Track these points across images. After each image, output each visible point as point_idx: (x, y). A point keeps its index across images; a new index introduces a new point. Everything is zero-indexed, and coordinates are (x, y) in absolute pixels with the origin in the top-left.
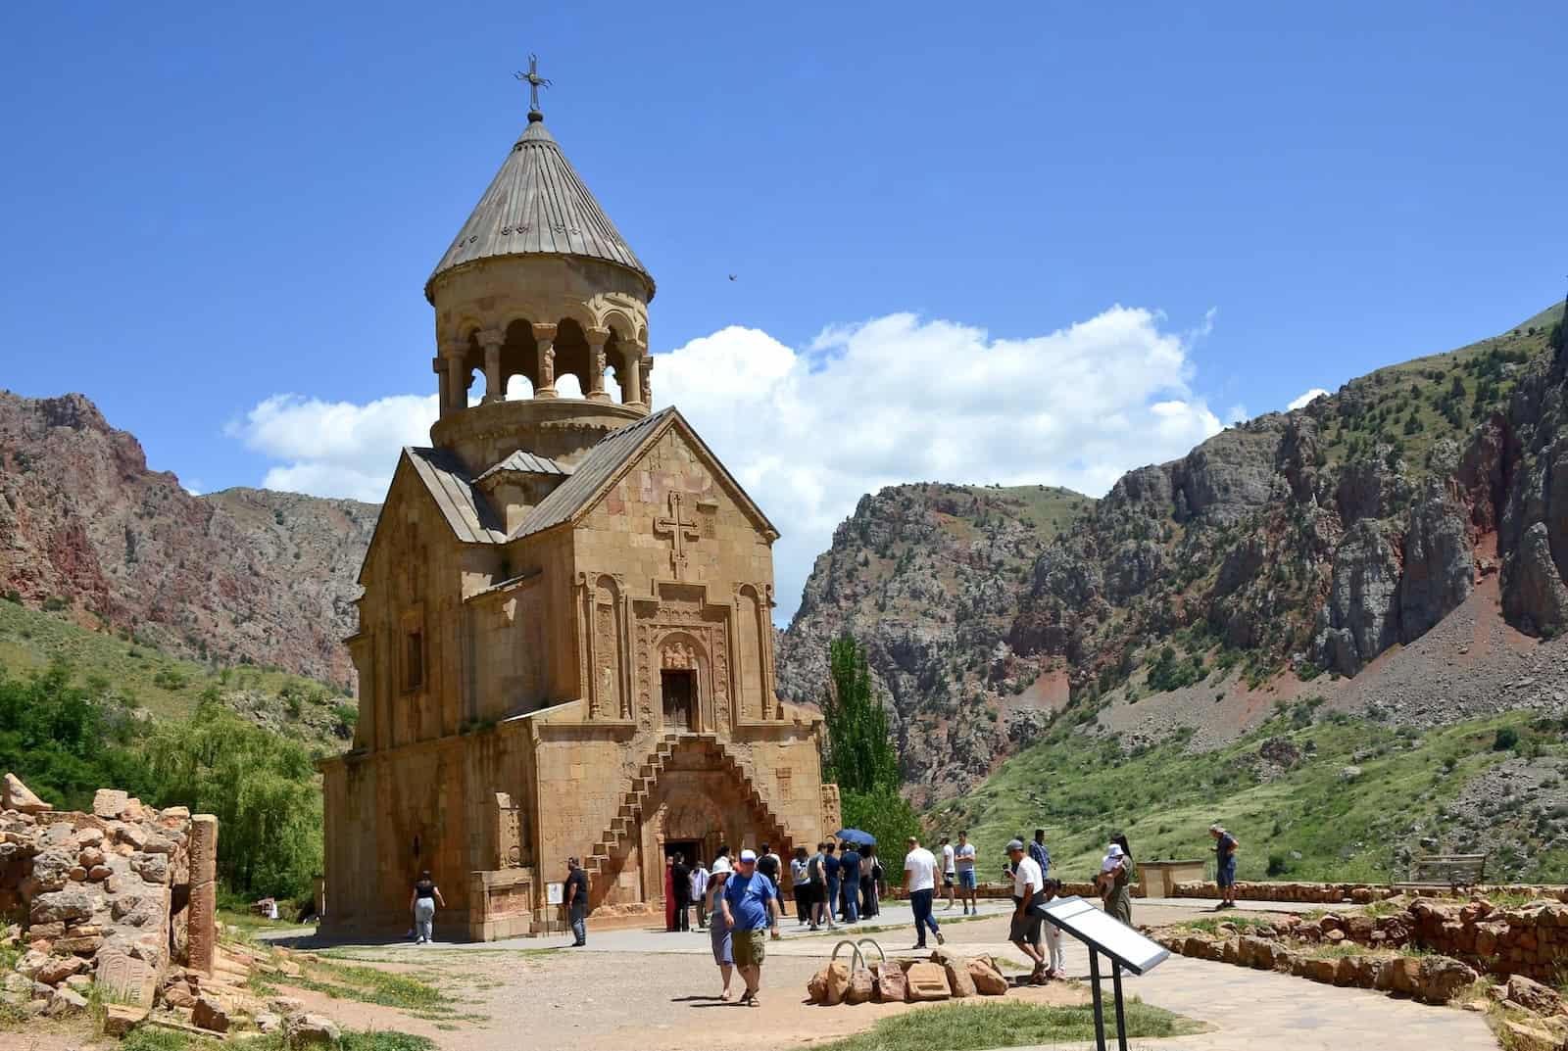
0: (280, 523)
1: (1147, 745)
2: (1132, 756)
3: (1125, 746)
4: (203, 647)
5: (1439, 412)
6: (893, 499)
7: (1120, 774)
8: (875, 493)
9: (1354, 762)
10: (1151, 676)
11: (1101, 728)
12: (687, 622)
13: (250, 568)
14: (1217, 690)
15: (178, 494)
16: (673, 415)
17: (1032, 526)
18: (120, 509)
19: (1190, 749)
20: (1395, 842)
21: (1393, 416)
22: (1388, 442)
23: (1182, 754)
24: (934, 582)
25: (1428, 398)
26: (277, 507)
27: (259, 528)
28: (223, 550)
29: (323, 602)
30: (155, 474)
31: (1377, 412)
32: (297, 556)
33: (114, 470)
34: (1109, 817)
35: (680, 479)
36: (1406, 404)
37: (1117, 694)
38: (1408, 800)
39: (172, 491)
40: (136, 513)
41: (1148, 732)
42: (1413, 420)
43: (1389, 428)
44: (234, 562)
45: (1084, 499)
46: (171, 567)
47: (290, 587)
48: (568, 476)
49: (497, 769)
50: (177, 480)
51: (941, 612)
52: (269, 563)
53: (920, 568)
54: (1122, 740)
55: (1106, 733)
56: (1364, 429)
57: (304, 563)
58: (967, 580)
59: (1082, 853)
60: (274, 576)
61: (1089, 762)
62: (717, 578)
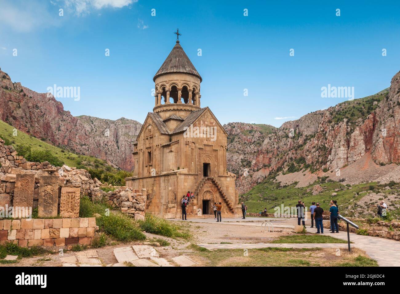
0: (92, 124)
1: (287, 185)
2: (283, 187)
3: (282, 185)
4: (74, 151)
5: (359, 112)
6: (230, 125)
7: (280, 191)
8: (227, 124)
9: (336, 192)
10: (288, 169)
11: (276, 180)
12: (209, 153)
13: (85, 133)
14: (304, 173)
15: (70, 116)
16: (208, 108)
17: (262, 133)
18: (57, 119)
19: (297, 187)
20: (344, 211)
21: (348, 112)
22: (346, 118)
23: (295, 188)
24: (239, 145)
25: (357, 108)
26: (92, 120)
27: (88, 124)
28: (80, 129)
29: (101, 142)
30: (65, 111)
31: (344, 111)
32: (96, 131)
33: (56, 110)
34: (278, 201)
35: (209, 122)
36: (351, 110)
37: (280, 173)
38: (348, 201)
39: (69, 115)
40: (61, 120)
41: (287, 182)
42: (353, 113)
43: (347, 115)
44: (82, 132)
45: (274, 128)
46: (68, 132)
47: (94, 138)
48: (184, 120)
49: (168, 182)
50: (70, 113)
51: (240, 152)
52: (89, 133)
53: (236, 142)
54: (281, 183)
55: (278, 181)
56: (341, 115)
57: (97, 133)
58: (247, 145)
59: (271, 209)
60: (90, 135)
61: (273, 188)
62: (215, 144)
